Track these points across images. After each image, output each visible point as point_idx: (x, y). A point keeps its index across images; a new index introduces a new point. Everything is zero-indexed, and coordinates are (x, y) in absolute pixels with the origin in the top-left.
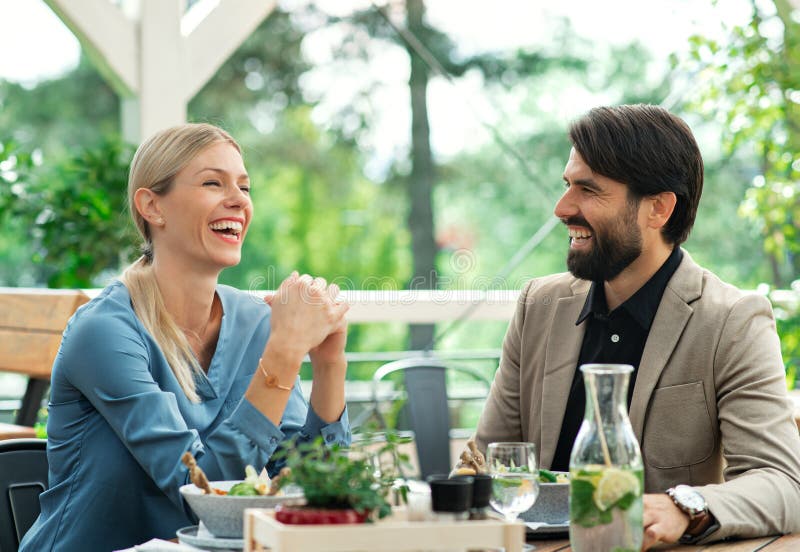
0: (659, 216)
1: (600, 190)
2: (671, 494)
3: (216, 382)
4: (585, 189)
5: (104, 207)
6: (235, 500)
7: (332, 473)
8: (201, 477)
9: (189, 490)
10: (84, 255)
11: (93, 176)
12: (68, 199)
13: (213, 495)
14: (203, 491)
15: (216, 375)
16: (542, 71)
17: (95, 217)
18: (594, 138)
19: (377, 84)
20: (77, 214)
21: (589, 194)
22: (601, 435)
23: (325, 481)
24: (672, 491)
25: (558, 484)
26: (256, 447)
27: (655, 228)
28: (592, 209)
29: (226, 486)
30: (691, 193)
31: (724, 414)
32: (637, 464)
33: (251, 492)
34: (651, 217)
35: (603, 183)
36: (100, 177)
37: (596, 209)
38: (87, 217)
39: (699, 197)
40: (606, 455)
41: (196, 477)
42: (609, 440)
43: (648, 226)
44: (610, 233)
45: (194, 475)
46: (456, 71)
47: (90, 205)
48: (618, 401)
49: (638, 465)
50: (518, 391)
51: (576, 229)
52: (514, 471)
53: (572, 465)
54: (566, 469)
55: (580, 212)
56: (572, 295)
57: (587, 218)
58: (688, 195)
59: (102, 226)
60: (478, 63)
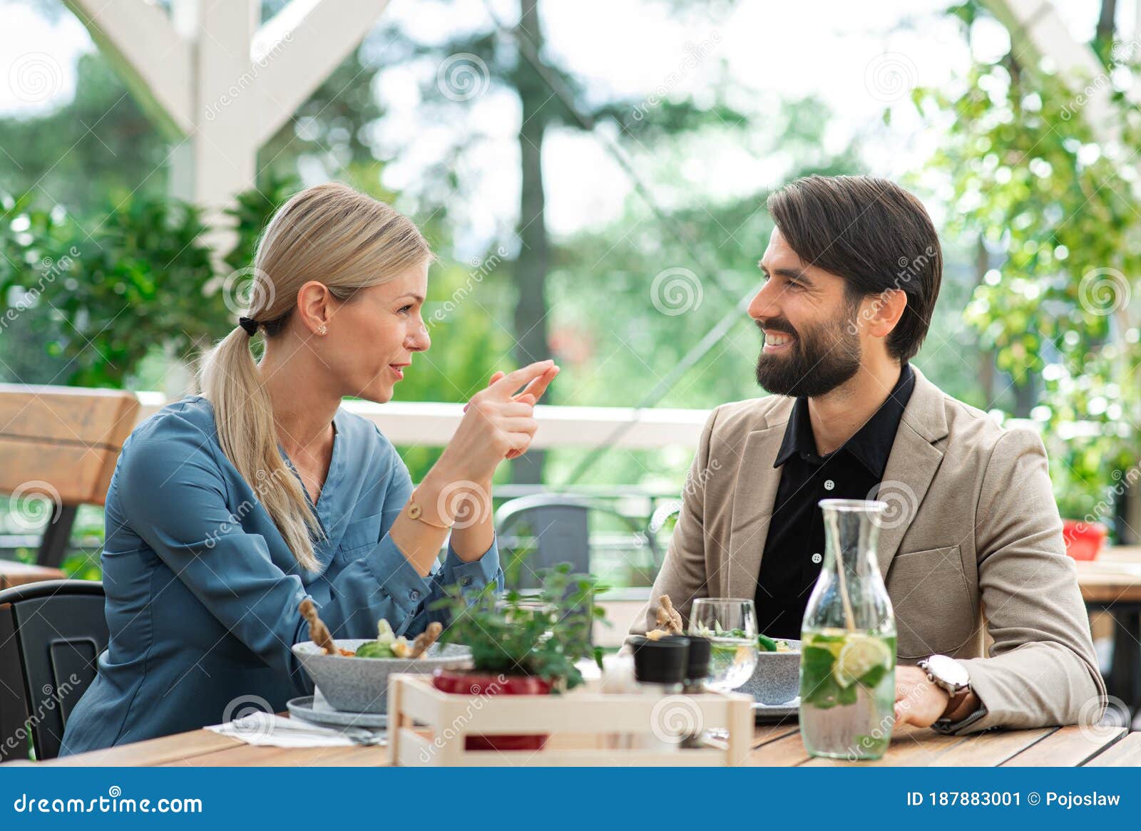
0: (883, 320)
1: (809, 284)
2: (924, 666)
3: (327, 518)
4: (790, 282)
5: (147, 284)
6: (367, 663)
7: (509, 629)
8: (322, 631)
9: (306, 649)
10: (117, 346)
11: (132, 241)
12: (98, 273)
13: (337, 656)
14: (323, 651)
15: (328, 509)
16: (694, 128)
17: (134, 296)
18: (803, 214)
19: (477, 137)
20: (111, 292)
21: (796, 290)
22: (844, 591)
23: (500, 640)
24: (926, 664)
25: (778, 653)
26: (389, 598)
27: (877, 336)
28: (800, 309)
29: (352, 645)
30: (925, 293)
31: (988, 579)
32: (889, 629)
33: (386, 653)
34: (874, 322)
35: (814, 275)
36: (141, 244)
37: (803, 309)
38: (123, 297)
39: (935, 298)
40: (849, 615)
41: (317, 633)
42: (854, 598)
43: (869, 332)
44: (820, 340)
45: (314, 628)
46: (581, 123)
47: (129, 281)
48: (867, 547)
49: (890, 631)
50: (702, 553)
51: (775, 335)
52: (722, 635)
53: (805, 628)
54: (797, 636)
55: (782, 313)
56: (767, 428)
57: (792, 321)
58: (922, 296)
59: (143, 309)
60: (612, 112)
